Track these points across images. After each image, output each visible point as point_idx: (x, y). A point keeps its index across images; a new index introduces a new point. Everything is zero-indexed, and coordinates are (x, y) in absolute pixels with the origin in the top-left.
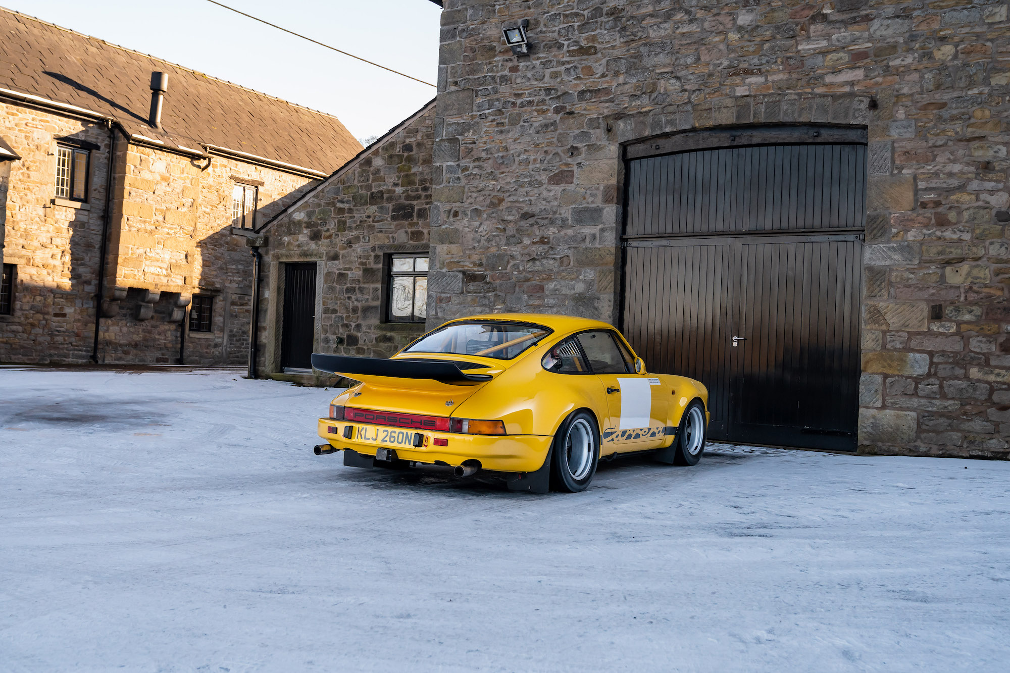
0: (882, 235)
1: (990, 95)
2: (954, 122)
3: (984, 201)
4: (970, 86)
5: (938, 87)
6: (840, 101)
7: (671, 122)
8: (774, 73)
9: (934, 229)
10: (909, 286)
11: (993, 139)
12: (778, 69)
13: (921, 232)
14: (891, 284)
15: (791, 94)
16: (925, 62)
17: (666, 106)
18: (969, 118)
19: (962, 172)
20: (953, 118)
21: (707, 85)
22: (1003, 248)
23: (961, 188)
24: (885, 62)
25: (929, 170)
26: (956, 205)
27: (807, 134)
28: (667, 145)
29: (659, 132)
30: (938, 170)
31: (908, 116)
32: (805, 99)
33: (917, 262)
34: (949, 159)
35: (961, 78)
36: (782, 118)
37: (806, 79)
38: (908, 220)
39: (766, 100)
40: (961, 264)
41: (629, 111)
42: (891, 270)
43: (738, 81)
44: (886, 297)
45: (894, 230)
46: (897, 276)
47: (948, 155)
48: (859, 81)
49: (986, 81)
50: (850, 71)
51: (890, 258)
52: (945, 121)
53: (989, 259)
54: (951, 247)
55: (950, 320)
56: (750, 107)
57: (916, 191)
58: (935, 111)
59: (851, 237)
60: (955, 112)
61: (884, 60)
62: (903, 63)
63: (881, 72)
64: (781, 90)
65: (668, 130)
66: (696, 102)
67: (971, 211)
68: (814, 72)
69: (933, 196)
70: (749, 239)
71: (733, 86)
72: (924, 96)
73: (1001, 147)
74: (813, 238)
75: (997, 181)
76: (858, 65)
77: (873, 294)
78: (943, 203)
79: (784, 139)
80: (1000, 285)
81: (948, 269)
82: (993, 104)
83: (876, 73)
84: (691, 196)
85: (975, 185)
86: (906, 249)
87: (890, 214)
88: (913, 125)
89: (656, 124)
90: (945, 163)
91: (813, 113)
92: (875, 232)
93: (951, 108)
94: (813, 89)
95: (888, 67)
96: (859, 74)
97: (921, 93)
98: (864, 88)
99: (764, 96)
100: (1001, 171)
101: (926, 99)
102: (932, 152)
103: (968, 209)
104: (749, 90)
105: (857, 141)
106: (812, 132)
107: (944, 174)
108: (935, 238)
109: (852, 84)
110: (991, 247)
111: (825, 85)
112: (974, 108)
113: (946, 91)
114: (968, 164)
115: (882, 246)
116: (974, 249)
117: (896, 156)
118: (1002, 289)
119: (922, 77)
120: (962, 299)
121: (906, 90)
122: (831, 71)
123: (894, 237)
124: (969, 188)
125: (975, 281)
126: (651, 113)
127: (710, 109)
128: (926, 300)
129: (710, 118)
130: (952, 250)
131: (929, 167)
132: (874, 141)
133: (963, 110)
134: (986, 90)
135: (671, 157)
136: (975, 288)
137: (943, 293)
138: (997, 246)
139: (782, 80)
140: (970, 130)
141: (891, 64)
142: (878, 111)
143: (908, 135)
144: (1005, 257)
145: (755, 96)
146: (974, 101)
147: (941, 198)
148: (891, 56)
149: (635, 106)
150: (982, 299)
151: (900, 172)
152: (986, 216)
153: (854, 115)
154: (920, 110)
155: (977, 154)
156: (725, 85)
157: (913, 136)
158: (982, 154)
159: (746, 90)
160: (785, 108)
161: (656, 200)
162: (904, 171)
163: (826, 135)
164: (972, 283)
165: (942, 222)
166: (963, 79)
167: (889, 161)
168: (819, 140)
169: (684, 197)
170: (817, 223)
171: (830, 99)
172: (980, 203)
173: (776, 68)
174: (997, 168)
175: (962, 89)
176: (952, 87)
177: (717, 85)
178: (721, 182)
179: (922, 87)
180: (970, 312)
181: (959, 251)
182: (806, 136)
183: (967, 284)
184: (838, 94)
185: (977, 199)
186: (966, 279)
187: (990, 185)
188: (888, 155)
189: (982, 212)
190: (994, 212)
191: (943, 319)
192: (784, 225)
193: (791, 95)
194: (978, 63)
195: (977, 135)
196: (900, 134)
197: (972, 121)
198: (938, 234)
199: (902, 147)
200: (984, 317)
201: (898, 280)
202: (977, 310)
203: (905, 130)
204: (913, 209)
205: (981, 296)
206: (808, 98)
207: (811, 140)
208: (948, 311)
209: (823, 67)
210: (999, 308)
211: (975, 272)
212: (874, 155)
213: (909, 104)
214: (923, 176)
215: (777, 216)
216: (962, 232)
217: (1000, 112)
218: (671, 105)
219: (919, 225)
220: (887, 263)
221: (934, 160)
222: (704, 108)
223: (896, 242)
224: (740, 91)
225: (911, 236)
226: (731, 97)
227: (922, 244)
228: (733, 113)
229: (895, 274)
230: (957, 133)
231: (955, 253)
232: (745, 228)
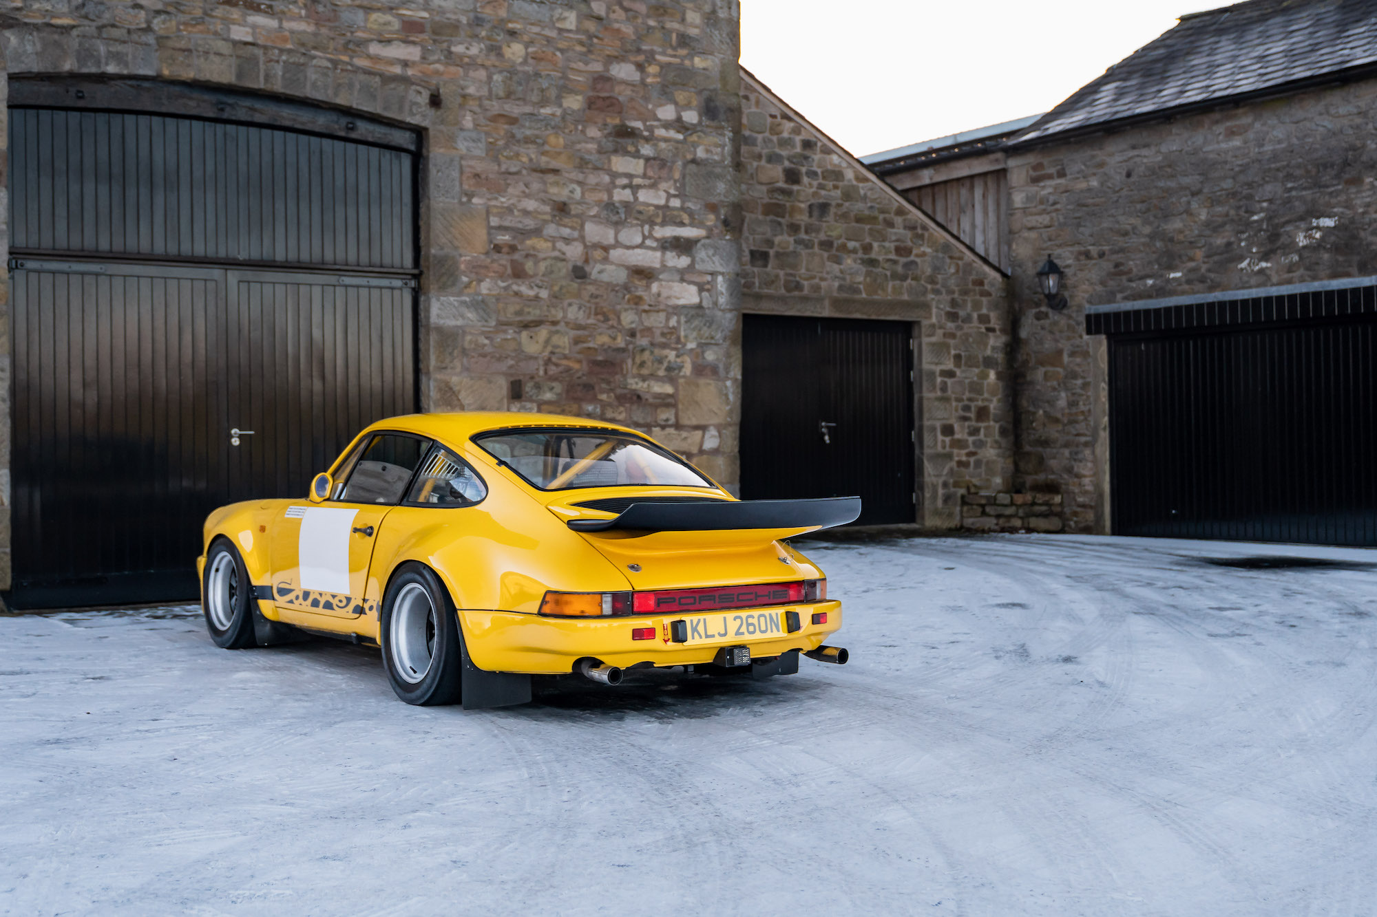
0: (453, 284)
1: (563, 118)
2: (527, 146)
3: (560, 251)
4: (544, 102)
5: (509, 95)
6: (392, 86)
7: (118, 57)
8: (292, 19)
9: (510, 282)
10: (484, 356)
11: (567, 175)
12: (300, 13)
13: (496, 284)
14: (464, 352)
15: (320, 57)
16: (493, 59)
17: (104, 26)
18: (543, 144)
19: (536, 211)
20: (528, 141)
21: (182, 8)
22: (581, 312)
23: (537, 232)
24: (445, 45)
25: (502, 203)
26: (532, 252)
27: (337, 122)
28: (101, 96)
29: (93, 70)
30: (513, 204)
31: (476, 125)
32: (342, 70)
33: (493, 323)
34: (524, 192)
35: (532, 90)
36: (309, 92)
37: (342, 41)
38: (480, 266)
39: (284, 58)
40: (537, 329)
41: (26, 16)
42: (464, 333)
43: (235, 16)
44: (458, 370)
45: (465, 279)
46: (471, 342)
47: (521, 187)
48: (414, 63)
49: (558, 101)
50: (403, 45)
51: (462, 316)
52: (518, 141)
53: (567, 324)
54: (529, 306)
55: (531, 401)
56: (258, 62)
57: (490, 228)
58: (506, 127)
59: (398, 283)
60: (528, 132)
61: (444, 41)
62: (467, 52)
63: (442, 58)
64: (305, 47)
65: (111, 69)
66: (162, 33)
67: (548, 262)
68: (352, 33)
69: (507, 237)
70: (249, 274)
71: (227, 21)
72: (494, 103)
73: (575, 186)
74: (348, 280)
75: (573, 228)
76: (412, 39)
77: (444, 365)
78: (519, 247)
79: (303, 123)
80: (579, 356)
81: (524, 334)
82: (567, 131)
83: (436, 57)
84: (144, 191)
85: (551, 230)
86: (480, 305)
87: (461, 256)
88: (483, 140)
89: (85, 54)
90: (518, 196)
91: (356, 93)
92: (444, 279)
93: (523, 126)
94: (351, 58)
95: (450, 53)
96: (413, 53)
97: (490, 98)
98: (420, 74)
99: (282, 51)
100: (577, 216)
101: (495, 107)
102: (505, 180)
103: (545, 259)
104: (253, 34)
105: (405, 146)
106: (344, 121)
107: (519, 211)
108: (512, 293)
109: (405, 64)
110: (570, 309)
111: (369, 57)
112: (548, 132)
113: (517, 102)
114: (543, 202)
115: (452, 299)
116: (553, 311)
117: (464, 179)
118: (580, 361)
119: (490, 78)
120: (541, 372)
121: (471, 90)
122: (375, 37)
123: (466, 287)
124: (545, 232)
125: (557, 351)
126: (75, 32)
127: (189, 51)
128: (505, 374)
129: (189, 65)
130: (530, 310)
131: (503, 200)
132: (436, 153)
133: (537, 132)
134: (559, 112)
135: (101, 118)
136: (554, 359)
137: (522, 364)
138: (575, 308)
139: (305, 32)
140: (544, 159)
141: (453, 49)
142: (442, 111)
143: (477, 152)
144: (583, 322)
145: (265, 48)
146: (546, 122)
147: (515, 242)
148: (453, 39)
149: (39, 10)
150: (561, 373)
151: (469, 201)
152: (564, 269)
153: (411, 110)
154: (490, 121)
155: (553, 190)
156: (213, 17)
157: (484, 155)
158: (559, 193)
159: (248, 33)
160: (314, 77)
161: (75, 188)
162: (475, 200)
163: (364, 129)
164: (552, 353)
165: (518, 273)
166: (535, 92)
167: (457, 184)
168: (353, 135)
169: (131, 193)
170: (352, 258)
171: (377, 79)
172: (556, 254)
173: (296, 11)
174: (573, 212)
175: (534, 104)
176: (524, 100)
177: (198, 13)
178: (198, 174)
179: (490, 91)
180: (552, 389)
181: (538, 312)
182: (336, 127)
183: (546, 354)
184: (387, 73)
185: (554, 248)
186: (545, 347)
187: (566, 232)
188: (455, 174)
189: (560, 264)
190: (570, 268)
191: (524, 398)
192: (305, 257)
193: (322, 59)
194: (549, 75)
195: (551, 166)
196: (468, 149)
197: (547, 148)
198: (515, 287)
199: (471, 167)
200: (564, 396)
201: (473, 346)
202: (558, 387)
203: (474, 145)
204: (487, 253)
205: (560, 369)
206: (347, 70)
207: (342, 134)
208: (528, 388)
209: (365, 29)
210: (579, 385)
211: (556, 340)
212: (438, 172)
213: (477, 109)
214: (495, 211)
215: (292, 242)
216: (540, 287)
217: (573, 143)
218: (113, 26)
219: (492, 274)
220: (459, 322)
221: (505, 191)
222: (178, 45)
223: (468, 295)
224: (240, 33)
225: (485, 287)
226: (224, 39)
227: (498, 300)
228: (230, 66)
229: (468, 338)
230: (531, 160)
231: (534, 313)
232: (242, 256)
